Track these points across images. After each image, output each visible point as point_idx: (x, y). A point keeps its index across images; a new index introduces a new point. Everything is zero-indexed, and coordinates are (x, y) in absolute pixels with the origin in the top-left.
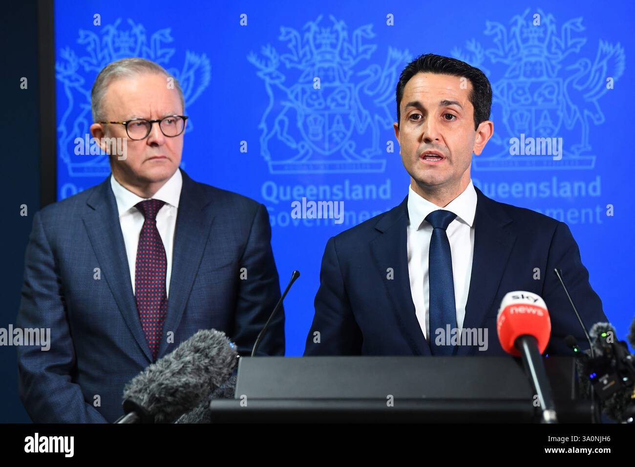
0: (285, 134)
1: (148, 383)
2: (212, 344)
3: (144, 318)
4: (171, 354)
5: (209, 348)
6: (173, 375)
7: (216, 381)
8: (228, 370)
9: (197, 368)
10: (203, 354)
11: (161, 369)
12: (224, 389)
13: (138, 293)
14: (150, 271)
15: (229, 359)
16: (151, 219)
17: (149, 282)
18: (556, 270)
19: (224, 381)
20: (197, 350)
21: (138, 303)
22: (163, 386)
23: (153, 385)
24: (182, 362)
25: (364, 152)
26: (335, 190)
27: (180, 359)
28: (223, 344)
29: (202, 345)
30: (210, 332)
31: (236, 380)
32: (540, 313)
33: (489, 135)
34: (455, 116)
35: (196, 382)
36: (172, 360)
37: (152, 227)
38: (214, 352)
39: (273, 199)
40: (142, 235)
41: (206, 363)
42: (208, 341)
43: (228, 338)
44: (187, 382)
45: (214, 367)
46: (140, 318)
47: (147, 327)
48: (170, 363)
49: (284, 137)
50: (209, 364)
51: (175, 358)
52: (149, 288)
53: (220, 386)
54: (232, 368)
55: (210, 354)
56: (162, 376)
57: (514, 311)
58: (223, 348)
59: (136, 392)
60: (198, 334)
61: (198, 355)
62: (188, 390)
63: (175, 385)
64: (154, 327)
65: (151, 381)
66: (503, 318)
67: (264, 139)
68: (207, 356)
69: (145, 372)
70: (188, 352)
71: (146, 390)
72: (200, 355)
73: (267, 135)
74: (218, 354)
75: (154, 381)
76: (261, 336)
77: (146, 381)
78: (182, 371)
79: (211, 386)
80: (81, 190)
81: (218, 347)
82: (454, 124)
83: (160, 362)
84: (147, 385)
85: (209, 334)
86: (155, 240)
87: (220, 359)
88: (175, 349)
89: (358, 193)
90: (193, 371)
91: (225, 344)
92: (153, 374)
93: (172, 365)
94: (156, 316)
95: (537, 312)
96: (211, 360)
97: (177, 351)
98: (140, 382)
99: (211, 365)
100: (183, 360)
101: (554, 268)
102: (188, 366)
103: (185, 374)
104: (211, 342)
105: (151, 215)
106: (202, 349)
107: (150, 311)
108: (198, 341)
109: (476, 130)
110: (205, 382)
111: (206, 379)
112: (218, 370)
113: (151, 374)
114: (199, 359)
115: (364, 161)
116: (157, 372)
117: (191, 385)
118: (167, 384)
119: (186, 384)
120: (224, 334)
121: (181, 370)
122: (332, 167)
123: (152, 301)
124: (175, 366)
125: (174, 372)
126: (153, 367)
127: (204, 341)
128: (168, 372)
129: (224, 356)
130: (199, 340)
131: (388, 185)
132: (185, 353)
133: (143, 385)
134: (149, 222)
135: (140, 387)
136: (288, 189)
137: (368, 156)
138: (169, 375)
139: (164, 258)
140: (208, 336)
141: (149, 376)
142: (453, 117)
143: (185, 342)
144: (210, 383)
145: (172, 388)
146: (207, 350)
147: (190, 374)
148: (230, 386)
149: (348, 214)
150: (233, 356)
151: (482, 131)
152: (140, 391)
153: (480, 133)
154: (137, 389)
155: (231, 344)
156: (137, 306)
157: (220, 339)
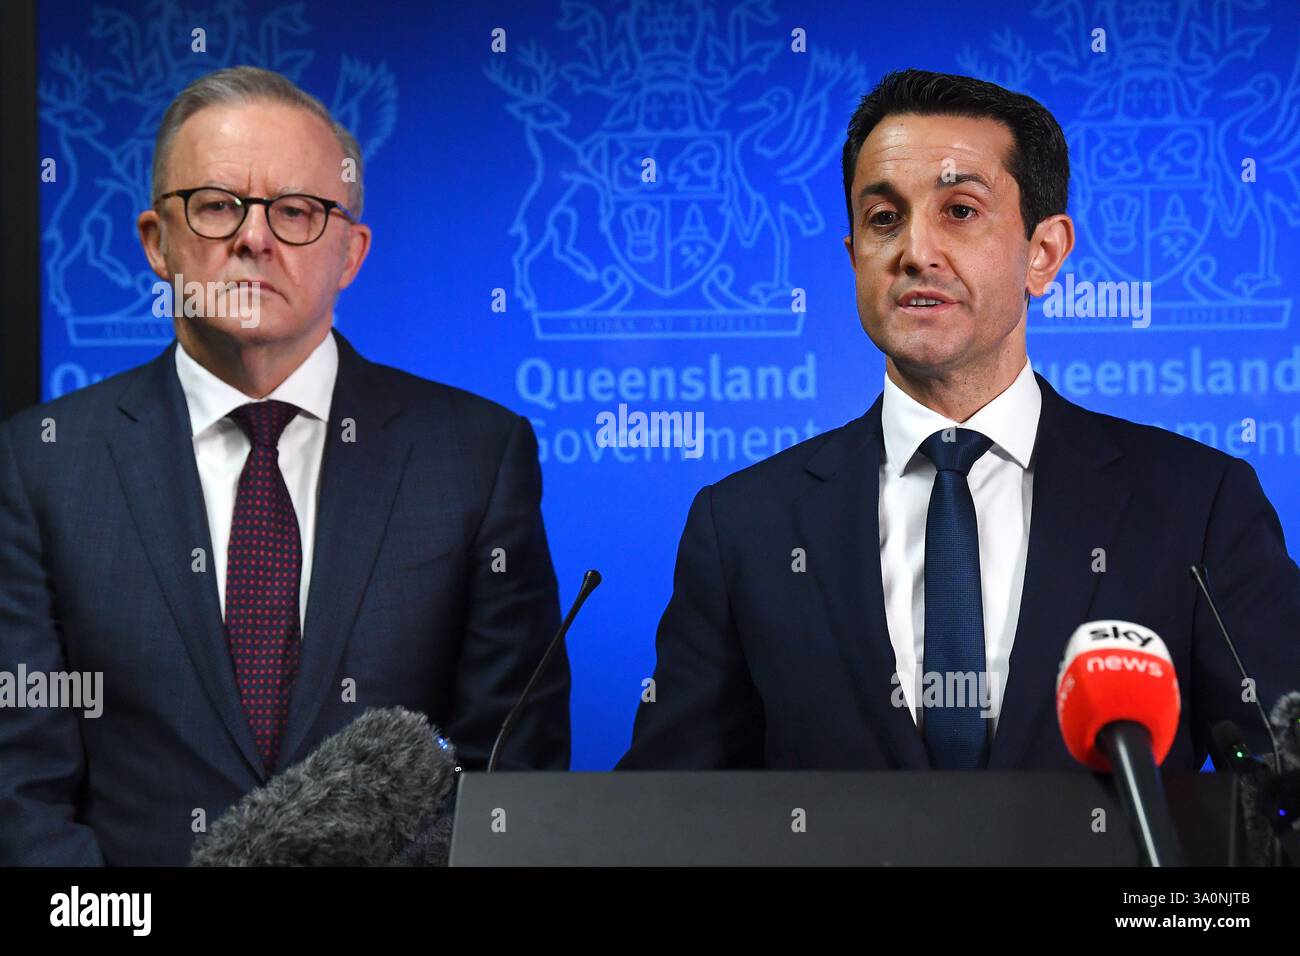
0: (570, 249)
1: (247, 833)
2: (396, 742)
3: (246, 676)
4: (301, 765)
5: (389, 751)
6: (306, 813)
7: (406, 827)
8: (433, 802)
9: (361, 797)
10: (374, 766)
11: (277, 799)
12: (424, 846)
13: (234, 617)
14: (261, 568)
15: (436, 775)
16: (266, 446)
17: (259, 593)
18: (1194, 569)
19: (424, 826)
20: (361, 756)
21: (233, 641)
22: (282, 840)
23: (260, 838)
24: (328, 784)
25: (754, 290)
26: (686, 378)
27: (323, 776)
28: (421, 742)
29: (374, 744)
30: (392, 714)
31: (452, 825)
32: (1156, 671)
33: (1064, 250)
34: (974, 210)
35: (360, 830)
36: (304, 777)
37: (268, 464)
38: (401, 761)
39: (541, 399)
40: (244, 484)
41: (381, 786)
42: (386, 735)
43: (434, 727)
44: (339, 829)
45: (400, 795)
46: (236, 676)
47: (253, 697)
48: (298, 785)
49: (570, 256)
50: (390, 788)
51: (311, 775)
52: (258, 607)
53: (416, 838)
54: (444, 798)
55: (392, 764)
56: (280, 816)
57: (1096, 665)
58: (422, 751)
59: (219, 852)
60: (364, 717)
61: (363, 766)
62: (341, 849)
63: (311, 836)
64: (268, 697)
65: (255, 827)
66: (1070, 682)
67: (521, 262)
68: (384, 769)
69: (242, 807)
70: (341, 761)
71: (243, 848)
72: (368, 766)
73: (529, 250)
74: (410, 765)
75: (263, 827)
76: (509, 723)
77: (244, 827)
78: (325, 806)
79: (394, 840)
80: (97, 379)
81: (410, 749)
82: (974, 227)
83: (276, 782)
84: (245, 836)
85: (389, 719)
86: (274, 496)
87: (416, 777)
88: (312, 752)
89: (740, 386)
90: (353, 803)
91: (428, 741)
92: (259, 811)
93: (304, 790)
94: (274, 672)
95: (1147, 669)
96: (393, 780)
97: (316, 758)
98: (229, 830)
99: (395, 790)
100: (328, 778)
101: (1191, 565)
102: (341, 792)
103: (334, 811)
104: (395, 736)
105: (266, 437)
106: (373, 752)
107: (260, 661)
108: (363, 735)
109: (1029, 239)
110: (379, 830)
111: (382, 823)
112: (412, 803)
113: (255, 811)
114: (367, 775)
115: (755, 310)
116: (269, 806)
117: (347, 836)
118: (292, 835)
119: (337, 834)
120: (424, 718)
121: (323, 801)
122: (681, 324)
123: (266, 637)
124: (310, 793)
125: (309, 806)
126: (259, 796)
127: (377, 735)
128: (295, 807)
129: (424, 770)
130: (365, 732)
131: (810, 368)
132: (333, 763)
133: (237, 835)
134: (261, 454)
135: (228, 841)
136: (579, 375)
137: (764, 302)
138: (295, 813)
139: (294, 539)
140: (388, 722)
141: (251, 816)
142: (970, 213)
143: (335, 737)
144: (393, 831)
145: (305, 844)
146: (386, 756)
147: (345, 811)
148: (440, 839)
149: (715, 435)
150: (446, 770)
151: (1046, 240)
152: (230, 851)
153: (1044, 244)
154: (223, 846)
155: (441, 741)
156: (230, 646)
157: (416, 730)
